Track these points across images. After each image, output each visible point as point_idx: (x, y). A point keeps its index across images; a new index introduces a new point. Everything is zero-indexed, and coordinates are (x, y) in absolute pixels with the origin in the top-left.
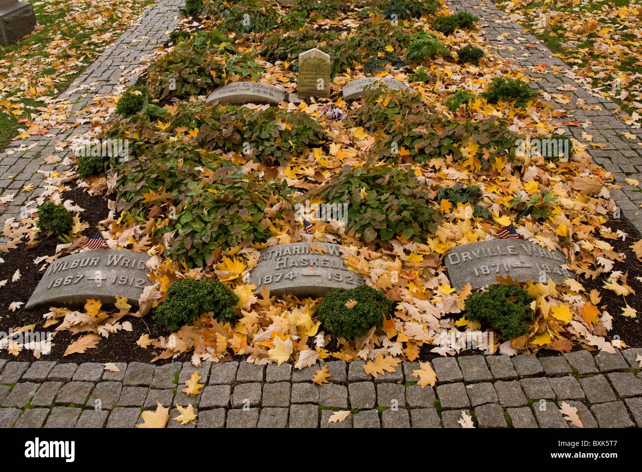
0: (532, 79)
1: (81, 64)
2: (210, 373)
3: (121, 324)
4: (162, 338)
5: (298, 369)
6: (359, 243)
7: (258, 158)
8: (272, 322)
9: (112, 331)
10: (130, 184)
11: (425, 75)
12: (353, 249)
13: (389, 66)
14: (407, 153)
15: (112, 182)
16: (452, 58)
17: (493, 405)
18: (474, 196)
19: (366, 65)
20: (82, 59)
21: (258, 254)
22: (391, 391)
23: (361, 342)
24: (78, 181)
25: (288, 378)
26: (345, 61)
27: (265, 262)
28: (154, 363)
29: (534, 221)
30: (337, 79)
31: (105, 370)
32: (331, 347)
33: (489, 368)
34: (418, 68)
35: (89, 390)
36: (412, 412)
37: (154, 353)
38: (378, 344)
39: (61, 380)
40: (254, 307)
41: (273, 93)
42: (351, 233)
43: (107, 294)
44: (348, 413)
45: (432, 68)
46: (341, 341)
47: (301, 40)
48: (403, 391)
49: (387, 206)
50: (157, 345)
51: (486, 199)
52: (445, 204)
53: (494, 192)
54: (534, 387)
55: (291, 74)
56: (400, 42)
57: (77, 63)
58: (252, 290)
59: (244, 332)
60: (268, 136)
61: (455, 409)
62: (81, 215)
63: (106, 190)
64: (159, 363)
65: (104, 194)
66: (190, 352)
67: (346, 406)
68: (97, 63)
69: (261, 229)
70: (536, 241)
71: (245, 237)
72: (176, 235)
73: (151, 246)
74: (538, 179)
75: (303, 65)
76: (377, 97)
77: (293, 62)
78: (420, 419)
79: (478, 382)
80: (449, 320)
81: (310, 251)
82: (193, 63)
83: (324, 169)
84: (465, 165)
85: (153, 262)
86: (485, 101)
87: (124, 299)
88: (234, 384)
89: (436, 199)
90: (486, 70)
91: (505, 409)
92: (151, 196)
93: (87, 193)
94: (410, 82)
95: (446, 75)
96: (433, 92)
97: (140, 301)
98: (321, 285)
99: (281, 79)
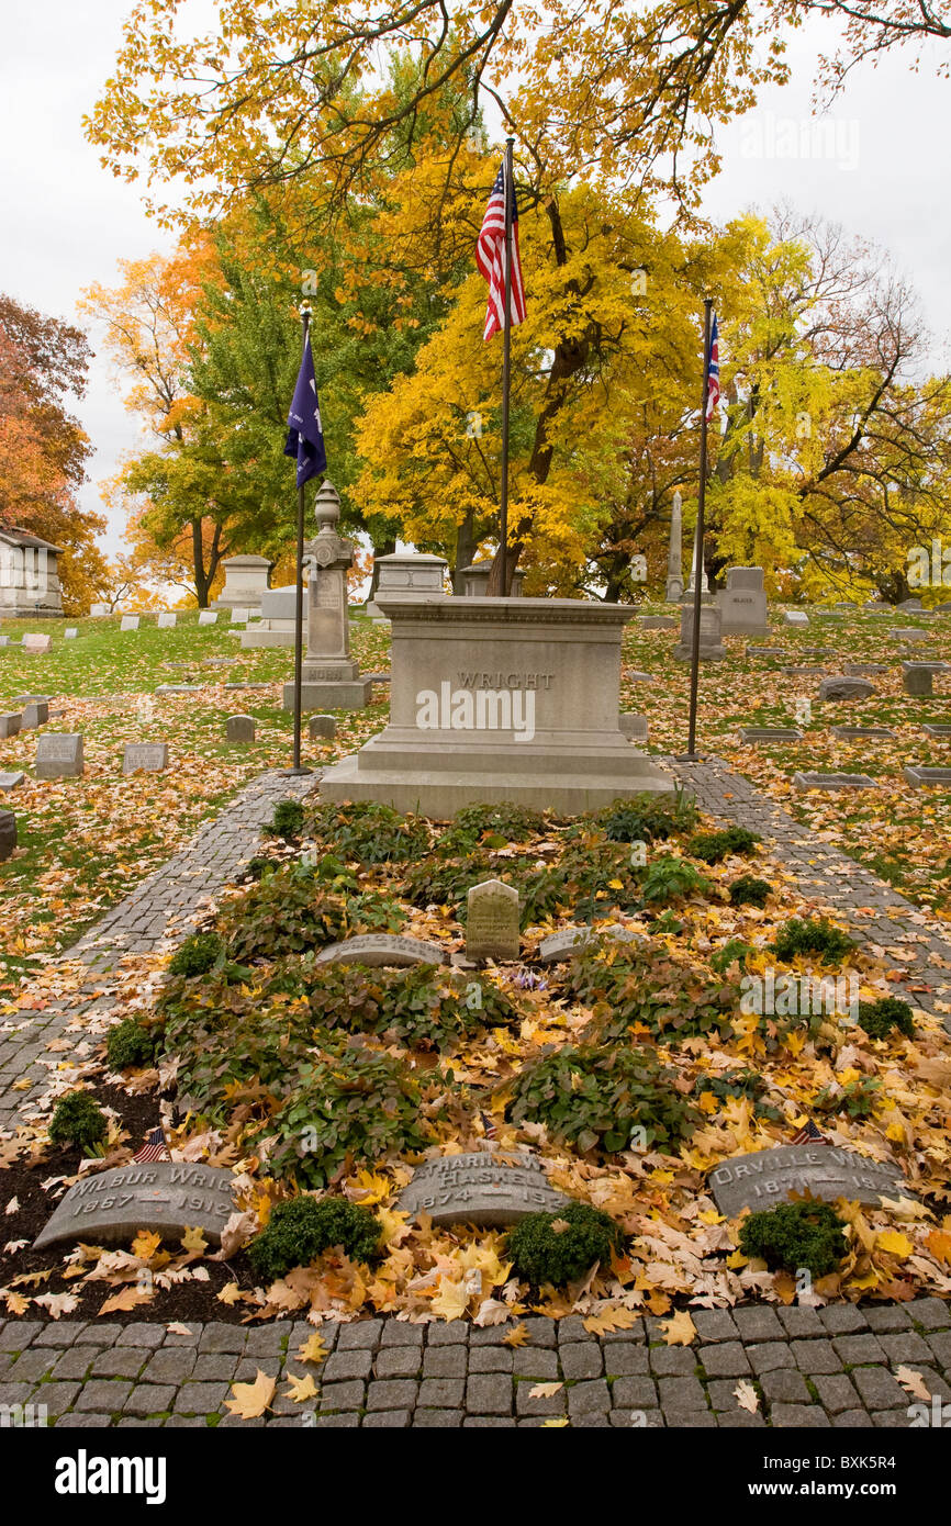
0: (854, 926)
1: (99, 907)
2: (338, 1335)
3: (190, 1271)
4: (259, 1290)
5: (478, 1326)
6: (571, 1156)
7: (405, 1041)
8: (434, 1264)
9: (175, 1280)
10: (203, 1070)
11: (676, 922)
12: (562, 1162)
13: (616, 911)
14: (646, 1030)
15: (168, 1073)
16: (719, 897)
17: (788, 1371)
18: (753, 1088)
19: (578, 909)
20: (99, 899)
21: (412, 1171)
22: (627, 1355)
23: (578, 1290)
24: (105, 1076)
25: (463, 1340)
26: (543, 903)
27: (421, 1181)
28: (246, 1324)
29: (850, 1121)
30: (530, 931)
31: (167, 1333)
32: (530, 1299)
33: (782, 1324)
34: (663, 913)
35: (144, 1358)
36: (660, 1383)
37: (245, 1312)
38: (605, 1294)
39: (98, 1345)
40: (407, 1242)
41: (426, 951)
42: (559, 1140)
43: (172, 1222)
44: (558, 1385)
45: (687, 913)
46: (547, 1289)
47: (470, 872)
48: (646, 1353)
49: (613, 1098)
50: (249, 1299)
51: (774, 1094)
52: (707, 1101)
53: (788, 1086)
54: (854, 1349)
55: (455, 925)
56: (633, 874)
57: (91, 905)
58: (404, 1219)
59: (392, 1276)
60: (421, 1006)
61: (728, 1378)
62: (118, 1120)
63: (154, 1088)
64: (255, 1323)
65: (152, 1093)
66: (306, 1308)
67: (556, 1376)
68: (124, 906)
69: (416, 1131)
70: (852, 1149)
71: (391, 1141)
72: (281, 1141)
73: (238, 1159)
74: (859, 1066)
75: (474, 905)
76: (596, 952)
77: (456, 906)
78: (673, 1393)
79: (763, 1341)
80: (716, 1260)
81: (494, 1163)
82: (294, 903)
83: (511, 1058)
84: (740, 1048)
85: (242, 1181)
86: (774, 957)
87: (199, 1230)
88: (376, 1351)
89: (692, 1093)
90: (776, 914)
91: (808, 1377)
92: (235, 1089)
93: (123, 1091)
94: (651, 934)
95: (711, 922)
96: (689, 947)
97: (223, 1234)
98: (512, 1208)
99: (438, 932)
